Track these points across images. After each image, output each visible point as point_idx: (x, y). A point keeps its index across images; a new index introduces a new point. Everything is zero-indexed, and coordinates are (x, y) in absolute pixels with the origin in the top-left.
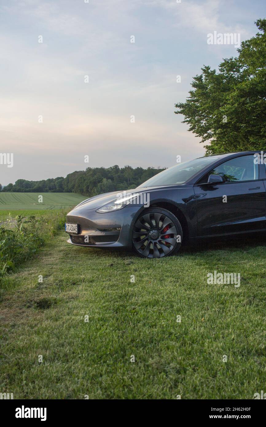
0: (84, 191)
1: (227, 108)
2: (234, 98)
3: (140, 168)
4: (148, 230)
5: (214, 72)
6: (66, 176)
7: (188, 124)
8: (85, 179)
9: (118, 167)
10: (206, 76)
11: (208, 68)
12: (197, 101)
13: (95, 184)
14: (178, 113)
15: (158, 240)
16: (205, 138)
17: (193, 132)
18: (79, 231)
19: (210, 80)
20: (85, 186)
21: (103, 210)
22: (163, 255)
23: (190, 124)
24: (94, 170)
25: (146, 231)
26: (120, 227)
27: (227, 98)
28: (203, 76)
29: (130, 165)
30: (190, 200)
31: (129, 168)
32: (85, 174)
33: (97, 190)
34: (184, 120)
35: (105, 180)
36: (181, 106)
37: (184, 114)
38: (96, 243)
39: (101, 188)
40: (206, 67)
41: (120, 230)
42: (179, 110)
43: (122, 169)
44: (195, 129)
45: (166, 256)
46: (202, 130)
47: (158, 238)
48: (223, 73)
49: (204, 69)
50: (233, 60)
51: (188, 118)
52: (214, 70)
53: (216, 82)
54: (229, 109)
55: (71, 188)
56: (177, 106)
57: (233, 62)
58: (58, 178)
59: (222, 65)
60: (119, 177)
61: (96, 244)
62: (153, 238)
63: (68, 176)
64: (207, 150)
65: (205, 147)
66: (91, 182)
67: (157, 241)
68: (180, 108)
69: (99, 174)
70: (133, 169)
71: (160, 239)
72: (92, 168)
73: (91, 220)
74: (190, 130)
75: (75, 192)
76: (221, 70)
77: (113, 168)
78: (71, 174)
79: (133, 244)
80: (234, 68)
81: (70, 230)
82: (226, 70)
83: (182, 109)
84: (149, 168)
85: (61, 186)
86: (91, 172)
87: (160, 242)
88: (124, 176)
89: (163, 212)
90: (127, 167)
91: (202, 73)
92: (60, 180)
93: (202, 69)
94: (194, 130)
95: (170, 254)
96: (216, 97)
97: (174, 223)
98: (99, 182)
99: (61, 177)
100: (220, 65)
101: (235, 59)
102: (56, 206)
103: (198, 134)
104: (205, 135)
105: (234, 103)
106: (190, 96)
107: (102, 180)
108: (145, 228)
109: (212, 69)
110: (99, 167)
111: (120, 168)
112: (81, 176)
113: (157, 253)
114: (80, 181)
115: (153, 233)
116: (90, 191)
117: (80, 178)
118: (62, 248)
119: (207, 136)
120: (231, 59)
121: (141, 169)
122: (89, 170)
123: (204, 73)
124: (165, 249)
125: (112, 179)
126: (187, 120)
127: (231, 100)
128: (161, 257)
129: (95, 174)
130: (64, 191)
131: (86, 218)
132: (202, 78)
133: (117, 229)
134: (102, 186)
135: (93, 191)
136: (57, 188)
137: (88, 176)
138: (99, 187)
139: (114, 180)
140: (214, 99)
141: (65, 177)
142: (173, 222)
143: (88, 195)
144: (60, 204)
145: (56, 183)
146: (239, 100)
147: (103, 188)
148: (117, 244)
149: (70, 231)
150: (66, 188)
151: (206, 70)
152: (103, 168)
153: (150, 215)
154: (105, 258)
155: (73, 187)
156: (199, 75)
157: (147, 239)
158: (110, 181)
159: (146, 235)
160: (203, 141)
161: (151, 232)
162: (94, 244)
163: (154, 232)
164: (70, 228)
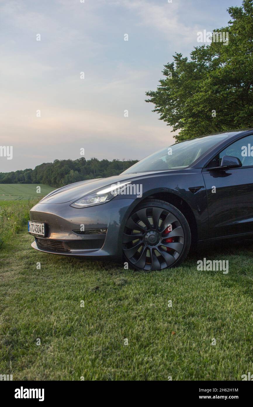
0: (52, 182)
1: (200, 95)
2: (208, 86)
3: (105, 160)
4: (144, 232)
5: (186, 59)
6: (35, 167)
7: (158, 113)
8: (53, 170)
9: (85, 159)
10: (177, 64)
11: (180, 56)
12: (168, 89)
13: (62, 175)
14: (148, 102)
15: (158, 245)
16: (176, 128)
17: (165, 121)
18: (47, 233)
19: (182, 67)
20: (53, 178)
21: (81, 204)
22: (164, 266)
23: (160, 113)
24: (61, 162)
25: (140, 233)
26: (106, 229)
27: (200, 85)
28: (174, 64)
29: (96, 158)
30: (199, 189)
31: (95, 161)
32: (52, 166)
33: (64, 181)
34: (155, 109)
35: (72, 171)
36: (152, 94)
37: (154, 103)
38: (71, 250)
39: (68, 179)
40: (178, 55)
41: (105, 233)
42: (150, 98)
43: (88, 161)
44: (167, 117)
45: (169, 267)
46: (173, 119)
47: (157, 242)
48: (194, 61)
49: (176, 56)
50: (205, 48)
51: (159, 107)
52: (186, 58)
53: (188, 70)
54: (203, 96)
55: (39, 180)
56: (148, 94)
57: (204, 50)
58: (27, 170)
59: (194, 53)
60: (85, 168)
61: (71, 252)
62: (152, 243)
63: (37, 167)
64: (176, 140)
65: (174, 137)
66: (58, 174)
67: (156, 247)
68: (151, 96)
69: (66, 165)
70: (99, 161)
71: (160, 243)
72: (59, 160)
73: (64, 218)
74: (161, 119)
75: (43, 183)
76: (193, 58)
77: (79, 160)
78: (40, 166)
79: (123, 252)
80: (206, 56)
81: (35, 231)
82: (198, 58)
83: (153, 97)
84: (114, 160)
85: (29, 177)
86: (59, 164)
87: (160, 247)
88: (91, 167)
89: (165, 206)
90: (93, 159)
91: (173, 61)
92: (28, 172)
93: (174, 56)
94: (165, 119)
95: (175, 264)
96: (189, 85)
97: (180, 222)
98: (66, 173)
99: (30, 169)
100: (191, 53)
101: (207, 47)
102: (25, 197)
103: (170, 123)
104: (177, 124)
105: (208, 91)
106: (161, 85)
107: (69, 172)
108: (139, 228)
109: (183, 57)
110: (67, 159)
111: (87, 160)
112: (49, 168)
113: (157, 263)
114: (48, 172)
115: (150, 235)
116: (57, 182)
117: (48, 169)
118: (24, 253)
119: (178, 126)
120: (203, 47)
121: (107, 161)
122: (57, 162)
123: (176, 61)
124: (168, 257)
125: (79, 171)
126: (158, 109)
127: (205, 87)
128: (162, 268)
129: (63, 166)
130: (32, 182)
131: (56, 215)
132: (174, 66)
133: (101, 230)
134: (69, 177)
135: (60, 182)
136: (26, 180)
137: (55, 168)
138: (66, 178)
139: (80, 171)
140: (186, 87)
141: (33, 169)
142: (178, 219)
143: (55, 186)
144: (29, 195)
145: (24, 174)
146: (212, 88)
147: (70, 180)
148: (101, 252)
149: (35, 233)
150: (34, 180)
151: (178, 57)
152: (70, 160)
153: (147, 210)
154: (84, 271)
155: (41, 179)
156: (170, 63)
157: (143, 244)
158: (77, 172)
159: (141, 238)
160: (174, 131)
161: (148, 234)
162: (68, 251)
163: (153, 234)
164: (35, 228)
